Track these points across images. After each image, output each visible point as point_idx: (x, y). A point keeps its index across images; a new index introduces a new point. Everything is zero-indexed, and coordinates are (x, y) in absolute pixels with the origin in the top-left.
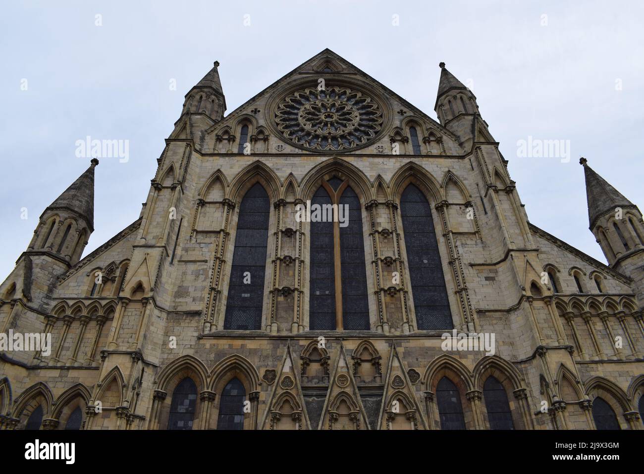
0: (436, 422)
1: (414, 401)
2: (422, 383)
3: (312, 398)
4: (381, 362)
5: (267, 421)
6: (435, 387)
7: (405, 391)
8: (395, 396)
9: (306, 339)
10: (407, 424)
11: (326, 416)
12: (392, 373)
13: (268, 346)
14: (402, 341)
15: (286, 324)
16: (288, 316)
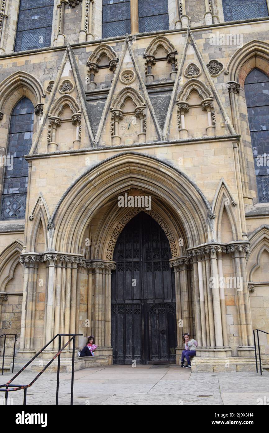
0: (242, 116)
1: (212, 88)
2: (226, 74)
3: (97, 102)
4: (177, 57)
5: (44, 127)
6: (242, 79)
7: (201, 79)
8: (188, 86)
9: (93, 46)
10: (203, 115)
11: (108, 114)
12: (185, 62)
13: (53, 58)
14: (203, 32)
15: (73, 36)
16: (75, 27)
